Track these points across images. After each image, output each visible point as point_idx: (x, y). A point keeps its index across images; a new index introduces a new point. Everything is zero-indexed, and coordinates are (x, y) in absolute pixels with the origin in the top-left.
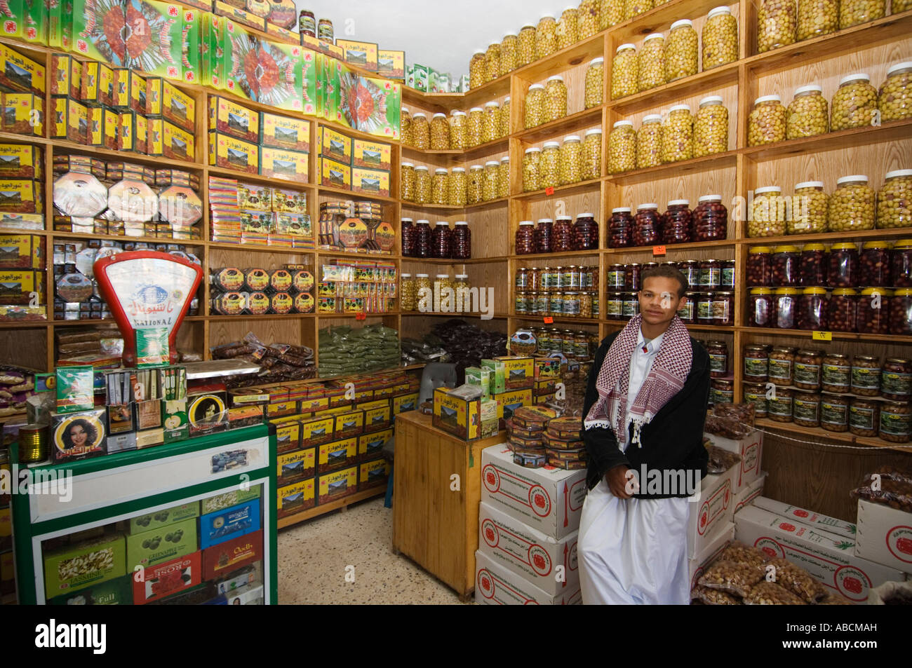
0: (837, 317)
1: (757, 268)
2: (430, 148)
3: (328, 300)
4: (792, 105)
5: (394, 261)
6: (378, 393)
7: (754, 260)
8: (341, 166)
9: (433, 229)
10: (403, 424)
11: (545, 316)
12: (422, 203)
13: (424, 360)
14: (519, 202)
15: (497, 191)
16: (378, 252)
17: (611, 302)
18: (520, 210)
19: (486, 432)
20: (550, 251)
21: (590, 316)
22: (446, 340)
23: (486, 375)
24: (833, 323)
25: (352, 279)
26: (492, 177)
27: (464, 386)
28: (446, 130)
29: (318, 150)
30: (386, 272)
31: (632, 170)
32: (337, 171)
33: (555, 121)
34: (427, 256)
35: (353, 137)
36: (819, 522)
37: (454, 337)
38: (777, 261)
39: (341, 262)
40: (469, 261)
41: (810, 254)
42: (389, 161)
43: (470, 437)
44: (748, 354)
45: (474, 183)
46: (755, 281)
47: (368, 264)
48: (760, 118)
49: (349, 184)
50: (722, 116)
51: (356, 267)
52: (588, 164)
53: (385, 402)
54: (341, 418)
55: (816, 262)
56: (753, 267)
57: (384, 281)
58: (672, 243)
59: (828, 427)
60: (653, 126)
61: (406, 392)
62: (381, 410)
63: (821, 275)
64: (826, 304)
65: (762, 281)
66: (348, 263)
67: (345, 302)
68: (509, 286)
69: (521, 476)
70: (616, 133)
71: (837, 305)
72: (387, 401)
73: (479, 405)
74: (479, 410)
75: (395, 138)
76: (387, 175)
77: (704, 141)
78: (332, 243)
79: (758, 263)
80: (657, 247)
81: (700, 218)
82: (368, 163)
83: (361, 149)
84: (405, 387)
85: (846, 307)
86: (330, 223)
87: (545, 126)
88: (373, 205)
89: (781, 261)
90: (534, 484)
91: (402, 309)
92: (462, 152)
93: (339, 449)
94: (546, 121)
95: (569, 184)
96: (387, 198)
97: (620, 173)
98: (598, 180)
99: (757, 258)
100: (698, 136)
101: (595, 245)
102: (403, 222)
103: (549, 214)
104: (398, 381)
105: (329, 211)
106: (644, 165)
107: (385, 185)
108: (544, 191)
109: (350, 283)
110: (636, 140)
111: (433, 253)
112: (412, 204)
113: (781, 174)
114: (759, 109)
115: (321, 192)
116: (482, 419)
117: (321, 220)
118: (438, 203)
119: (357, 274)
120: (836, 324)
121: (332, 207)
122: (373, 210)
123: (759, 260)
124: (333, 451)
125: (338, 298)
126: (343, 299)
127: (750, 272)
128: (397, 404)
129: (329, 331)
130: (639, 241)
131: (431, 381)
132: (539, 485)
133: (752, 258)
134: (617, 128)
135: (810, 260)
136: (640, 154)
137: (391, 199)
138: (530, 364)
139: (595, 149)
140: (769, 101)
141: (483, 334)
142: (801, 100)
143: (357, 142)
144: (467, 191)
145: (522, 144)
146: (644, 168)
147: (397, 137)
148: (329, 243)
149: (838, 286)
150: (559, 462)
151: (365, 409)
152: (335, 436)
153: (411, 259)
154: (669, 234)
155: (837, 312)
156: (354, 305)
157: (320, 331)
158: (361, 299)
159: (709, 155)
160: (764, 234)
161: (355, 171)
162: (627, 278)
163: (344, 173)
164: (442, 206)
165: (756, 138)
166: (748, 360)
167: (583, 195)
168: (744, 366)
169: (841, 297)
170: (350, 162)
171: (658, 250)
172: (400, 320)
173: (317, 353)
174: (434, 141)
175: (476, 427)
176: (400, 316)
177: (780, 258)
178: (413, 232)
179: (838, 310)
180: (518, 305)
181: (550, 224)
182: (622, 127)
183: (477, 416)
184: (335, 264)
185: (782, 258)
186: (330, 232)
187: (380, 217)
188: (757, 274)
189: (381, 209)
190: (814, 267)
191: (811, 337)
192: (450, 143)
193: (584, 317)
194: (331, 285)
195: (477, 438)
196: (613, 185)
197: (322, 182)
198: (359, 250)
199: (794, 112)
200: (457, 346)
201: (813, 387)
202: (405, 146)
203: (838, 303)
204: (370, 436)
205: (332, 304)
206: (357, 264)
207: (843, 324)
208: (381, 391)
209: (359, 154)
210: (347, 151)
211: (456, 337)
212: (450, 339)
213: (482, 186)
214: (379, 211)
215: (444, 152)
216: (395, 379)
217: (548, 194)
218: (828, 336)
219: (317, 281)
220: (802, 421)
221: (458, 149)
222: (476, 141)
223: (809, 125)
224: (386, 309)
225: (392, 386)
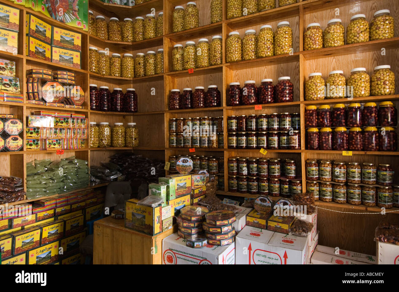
0: (353, 143)
1: (311, 117)
2: (108, 39)
3: (34, 141)
4: (328, 29)
5: (85, 114)
6: (74, 206)
7: (309, 113)
8: (44, 44)
9: (111, 92)
10: (101, 228)
11: (189, 148)
12: (104, 75)
13: (106, 180)
14: (170, 77)
15: (155, 69)
16: (73, 107)
17: (231, 138)
18: (171, 82)
19: (165, 227)
20: (192, 107)
21: (217, 147)
22: (121, 166)
23: (164, 188)
24: (351, 146)
25: (52, 126)
26: (151, 61)
27: (149, 197)
28: (119, 29)
29: (25, 31)
30: (79, 121)
31: (240, 61)
32: (41, 47)
33: (192, 29)
34: (108, 110)
35: (53, 25)
36: (352, 256)
37: (127, 164)
38: (322, 113)
39: (44, 113)
40: (137, 114)
41: (339, 109)
42: (80, 45)
43: (156, 233)
44: (308, 165)
45: (139, 64)
46: (310, 124)
47: (65, 115)
48: (311, 35)
49: (50, 57)
50: (290, 33)
51: (55, 117)
52: (215, 56)
53: (79, 213)
54: (47, 228)
55: (342, 114)
56: (309, 117)
57: (77, 126)
58: (265, 103)
59: (353, 203)
60: (252, 36)
61: (94, 204)
62: (77, 218)
63: (344, 121)
64: (347, 136)
65: (314, 124)
66: (50, 114)
67: (47, 142)
68: (166, 130)
69: (192, 255)
70: (231, 39)
71: (354, 137)
72: (81, 211)
73: (161, 209)
74: (161, 213)
75: (84, 29)
76: (79, 54)
77: (281, 46)
78: (37, 99)
79: (311, 115)
80: (257, 106)
81: (280, 89)
82: (64, 44)
83: (59, 34)
84: (93, 200)
85: (357, 137)
86: (35, 84)
87: (186, 31)
88: (68, 73)
89: (324, 113)
90: (202, 259)
91: (91, 147)
92: (131, 44)
93: (45, 252)
94: (187, 28)
95: (203, 67)
96: (79, 69)
97: (234, 62)
98: (221, 66)
99: (311, 112)
100: (278, 43)
101: (219, 104)
102: (91, 87)
103: (189, 85)
104: (89, 196)
105: (34, 76)
106: (248, 58)
107: (77, 60)
108: (187, 71)
109: (51, 128)
110: (242, 43)
111: (112, 108)
112: (97, 75)
113: (318, 67)
114: (311, 30)
115: (28, 62)
116: (163, 219)
117: (28, 82)
118: (114, 75)
119: (57, 122)
120: (354, 147)
121: (36, 73)
122: (69, 77)
123: (312, 113)
124: (40, 253)
125: (42, 140)
126: (45, 140)
127: (307, 119)
128: (88, 213)
129: (34, 164)
130: (247, 102)
131: (113, 195)
132: (206, 260)
133: (308, 112)
134: (231, 35)
135: (339, 112)
136: (245, 52)
137: (82, 71)
138: (189, 179)
139: (218, 47)
140: (315, 26)
141: (147, 161)
142: (333, 27)
143: (56, 29)
144: (134, 69)
145: (171, 42)
146: (247, 60)
147: (87, 29)
148: (34, 99)
149: (353, 127)
150: (216, 242)
151: (65, 219)
152: (41, 243)
153: (97, 112)
154: (263, 98)
155: (354, 140)
156: (55, 144)
157: (27, 164)
158: (60, 140)
159: (284, 54)
160: (315, 99)
161: (54, 49)
162: (239, 124)
163: (46, 50)
164: (118, 78)
165: (309, 46)
166: (309, 168)
167: (209, 75)
168: (307, 172)
169: (355, 133)
170: (51, 42)
171: (258, 107)
172: (89, 153)
173: (25, 181)
174: (111, 35)
175: (159, 224)
176: (89, 151)
177: (323, 112)
178: (99, 94)
179: (354, 139)
180: (172, 141)
181: (191, 91)
182: (234, 35)
183: (160, 217)
184: (40, 115)
185: (324, 112)
186: (36, 91)
187: (74, 82)
188: (311, 121)
189: (74, 77)
190: (340, 116)
191: (342, 154)
192: (123, 38)
193: (215, 148)
194: (37, 130)
195: (160, 233)
196: (229, 69)
197: (29, 54)
198: (58, 105)
199: (329, 33)
200: (130, 170)
201: (344, 181)
202: (92, 36)
203: (354, 135)
204: (69, 239)
205: (37, 144)
206: (56, 114)
207: (357, 147)
208: (77, 205)
209: (57, 37)
210: (48, 34)
211: (129, 164)
212: (124, 165)
213: (145, 66)
214: (73, 78)
215: (119, 43)
216: (86, 195)
217: (190, 73)
218: (350, 153)
219: (25, 126)
220: (339, 200)
221: (128, 42)
222: (140, 37)
223: (337, 40)
224: (79, 146)
225: (84, 201)
